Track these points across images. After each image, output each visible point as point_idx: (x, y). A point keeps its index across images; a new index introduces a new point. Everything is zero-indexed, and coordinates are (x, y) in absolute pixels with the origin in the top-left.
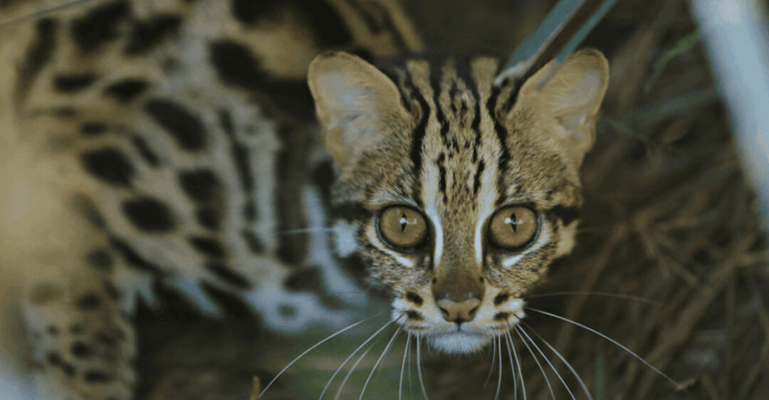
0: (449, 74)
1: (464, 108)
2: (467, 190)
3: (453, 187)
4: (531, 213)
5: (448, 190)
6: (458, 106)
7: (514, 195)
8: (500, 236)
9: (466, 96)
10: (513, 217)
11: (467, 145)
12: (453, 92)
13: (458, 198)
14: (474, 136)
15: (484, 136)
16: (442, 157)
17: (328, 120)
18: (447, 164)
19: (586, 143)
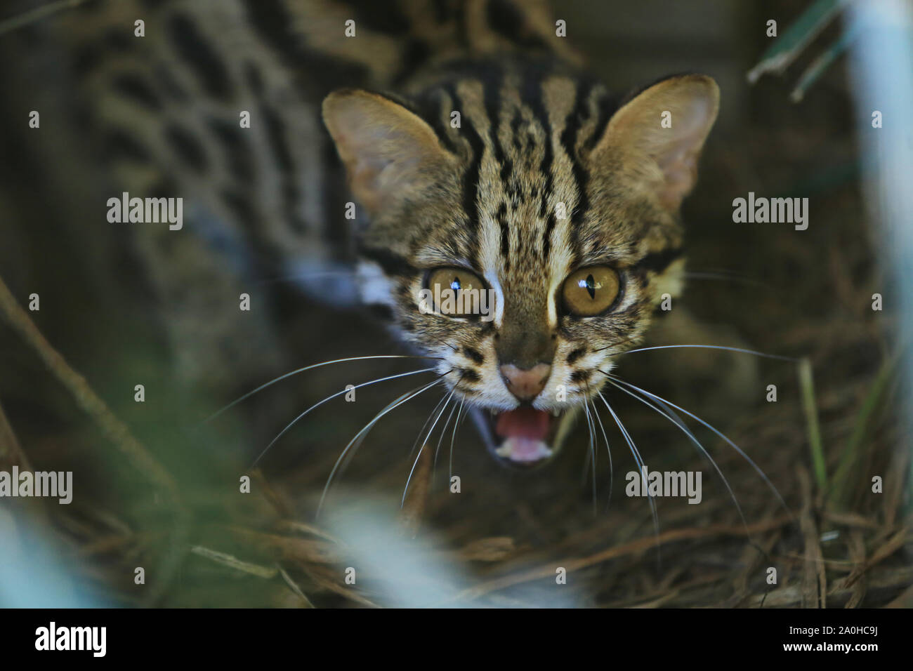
0: (511, 98)
1: (531, 143)
2: (535, 254)
3: (519, 250)
4: (612, 273)
5: (512, 254)
6: (523, 141)
7: (591, 254)
8: (575, 304)
9: (534, 129)
10: (590, 280)
11: (534, 194)
12: (517, 123)
13: (525, 263)
14: (543, 180)
15: (556, 180)
16: (502, 209)
17: (355, 162)
18: (510, 218)
19: (685, 184)
